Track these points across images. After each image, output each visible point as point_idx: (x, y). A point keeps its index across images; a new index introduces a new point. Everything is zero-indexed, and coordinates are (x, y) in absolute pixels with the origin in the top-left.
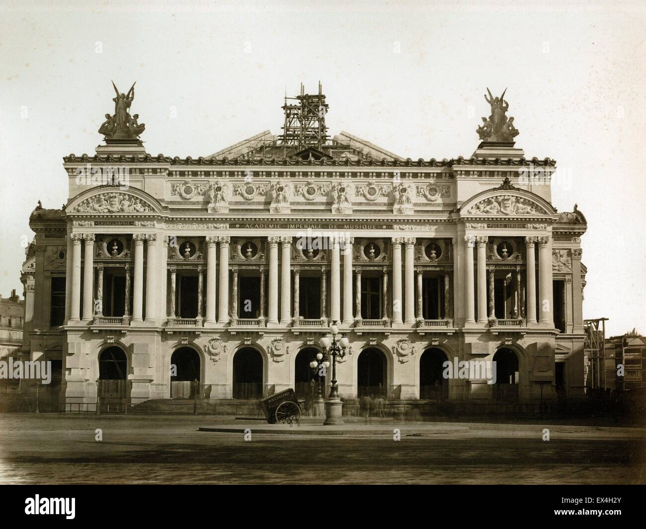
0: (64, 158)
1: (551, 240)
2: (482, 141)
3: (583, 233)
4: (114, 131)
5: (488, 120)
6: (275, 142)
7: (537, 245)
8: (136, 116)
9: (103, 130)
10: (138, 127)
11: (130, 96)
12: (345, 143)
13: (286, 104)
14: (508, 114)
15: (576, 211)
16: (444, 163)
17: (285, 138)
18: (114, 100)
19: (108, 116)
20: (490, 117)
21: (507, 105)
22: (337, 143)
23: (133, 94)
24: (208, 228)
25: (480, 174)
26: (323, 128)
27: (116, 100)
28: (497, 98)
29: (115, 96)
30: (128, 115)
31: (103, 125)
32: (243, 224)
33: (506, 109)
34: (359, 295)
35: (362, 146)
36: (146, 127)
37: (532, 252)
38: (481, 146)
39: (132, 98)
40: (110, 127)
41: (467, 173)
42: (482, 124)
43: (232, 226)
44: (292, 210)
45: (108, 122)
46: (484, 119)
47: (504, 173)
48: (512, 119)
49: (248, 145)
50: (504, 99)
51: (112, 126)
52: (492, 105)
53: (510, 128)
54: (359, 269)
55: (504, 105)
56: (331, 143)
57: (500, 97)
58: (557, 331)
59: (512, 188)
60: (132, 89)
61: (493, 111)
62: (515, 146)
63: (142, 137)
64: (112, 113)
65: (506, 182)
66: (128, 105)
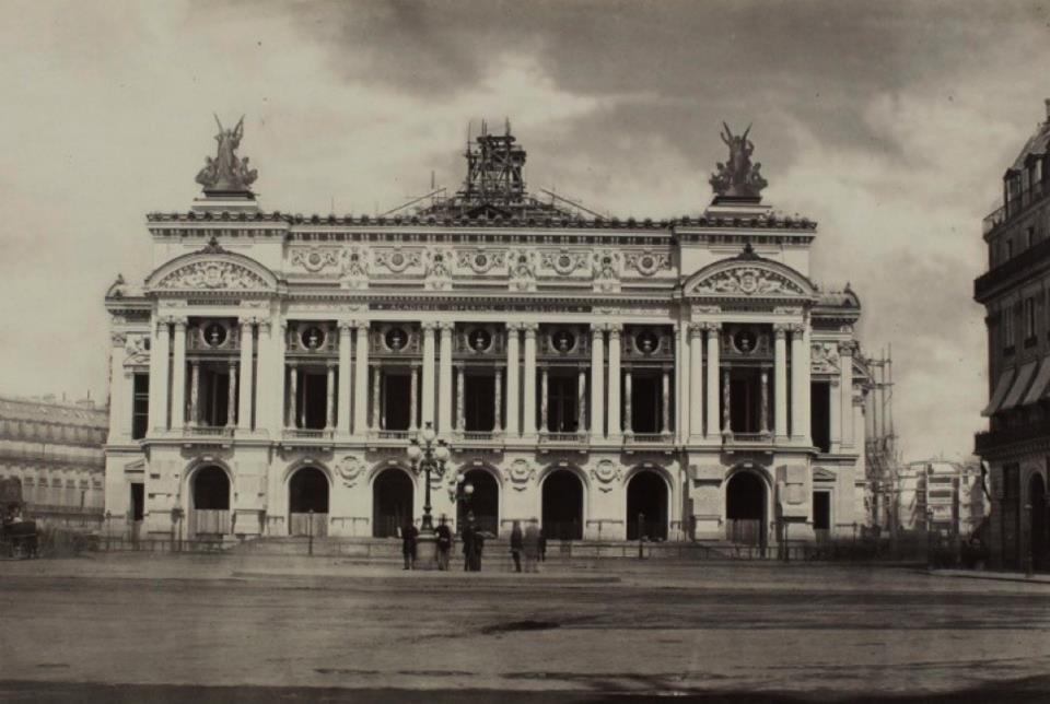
0: (148, 216)
1: (808, 329)
2: (716, 194)
3: (856, 320)
4: (215, 179)
5: (725, 166)
6: (452, 200)
7: (789, 336)
8: (246, 160)
9: (201, 178)
10: (249, 174)
11: (239, 132)
12: (547, 202)
13: (469, 151)
14: (753, 159)
15: (848, 291)
16: (664, 225)
17: (467, 196)
18: (216, 138)
19: (209, 160)
20: (728, 164)
21: (752, 147)
22: (536, 202)
23: (242, 130)
24: (342, 309)
25: (712, 239)
26: (518, 183)
27: (220, 139)
28: (738, 137)
29: (217, 132)
30: (234, 158)
31: (201, 173)
32: (387, 305)
33: (750, 152)
34: (545, 401)
35: (568, 206)
36: (259, 174)
37: (781, 344)
38: (715, 203)
39: (241, 136)
40: (211, 174)
41: (695, 238)
42: (717, 172)
43: (373, 306)
44: (454, 286)
45: (209, 168)
46: (720, 166)
47: (745, 239)
48: (758, 166)
49: (417, 204)
50: (748, 138)
51: (213, 172)
52: (731, 147)
53: (756, 178)
54: (545, 365)
55: (747, 147)
56: (528, 202)
57: (741, 135)
58: (817, 451)
59: (755, 258)
60: (241, 122)
61: (732, 156)
62: (762, 203)
63: (254, 188)
64: (214, 155)
65: (748, 250)
66: (235, 145)
